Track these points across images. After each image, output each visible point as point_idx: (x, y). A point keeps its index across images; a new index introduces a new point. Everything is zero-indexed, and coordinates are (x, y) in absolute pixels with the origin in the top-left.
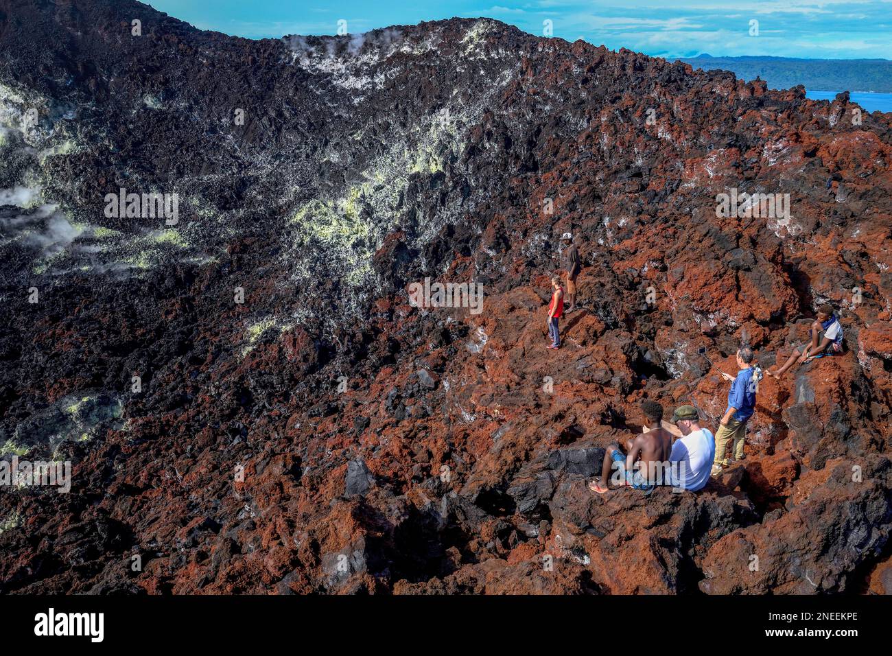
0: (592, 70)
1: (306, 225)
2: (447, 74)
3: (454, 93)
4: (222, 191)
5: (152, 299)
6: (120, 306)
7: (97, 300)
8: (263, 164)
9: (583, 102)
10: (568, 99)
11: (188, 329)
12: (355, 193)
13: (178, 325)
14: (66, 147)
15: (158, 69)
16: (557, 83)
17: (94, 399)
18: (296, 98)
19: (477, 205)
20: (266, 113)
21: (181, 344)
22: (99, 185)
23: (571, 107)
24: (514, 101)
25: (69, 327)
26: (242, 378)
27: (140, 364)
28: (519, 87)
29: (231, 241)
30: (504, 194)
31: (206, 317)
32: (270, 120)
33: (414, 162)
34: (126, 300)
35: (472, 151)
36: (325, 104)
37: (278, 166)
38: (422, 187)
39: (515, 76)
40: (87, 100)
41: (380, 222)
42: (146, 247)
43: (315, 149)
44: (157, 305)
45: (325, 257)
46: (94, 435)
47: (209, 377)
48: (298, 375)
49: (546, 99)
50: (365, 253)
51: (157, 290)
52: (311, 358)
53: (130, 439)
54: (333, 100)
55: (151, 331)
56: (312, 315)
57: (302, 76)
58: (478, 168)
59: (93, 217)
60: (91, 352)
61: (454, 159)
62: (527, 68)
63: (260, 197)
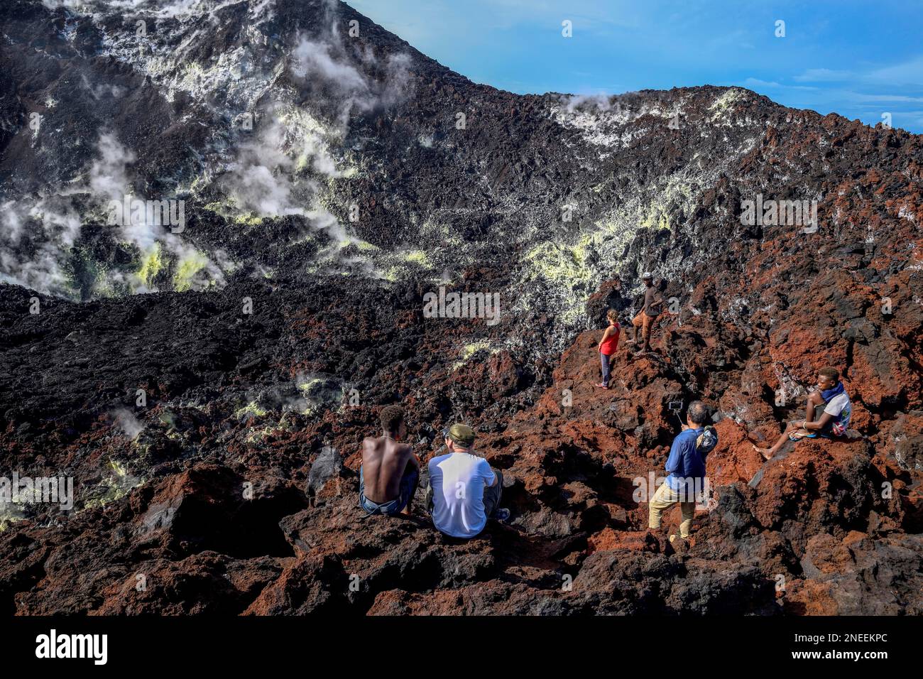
0: (839, 143)
1: (536, 263)
2: (691, 138)
3: (695, 156)
4: (470, 224)
5: (391, 308)
6: (364, 309)
7: (347, 301)
8: (510, 205)
9: (824, 175)
10: (808, 171)
11: (414, 338)
12: (585, 240)
13: (407, 334)
14: (351, 172)
15: (434, 114)
16: (799, 154)
17: (323, 381)
18: (548, 149)
19: (695, 265)
20: (519, 160)
21: (405, 349)
22: (370, 206)
23: (809, 179)
24: (752, 169)
25: (320, 319)
26: (446, 388)
27: (367, 361)
28: (759, 156)
29: (468, 269)
30: (722, 258)
31: (433, 330)
32: (522, 166)
33: (646, 218)
34: (370, 306)
35: (701, 213)
36: (573, 157)
37: (523, 208)
38: (647, 241)
39: (757, 145)
40: (373, 135)
41: (602, 269)
42: (396, 264)
43: (557, 196)
44: (394, 313)
45: (547, 294)
46: (315, 412)
47: (420, 383)
48: (496, 395)
49: (785, 170)
50: (583, 296)
51: (398, 301)
52: (511, 382)
53: (341, 421)
54: (581, 153)
55: (384, 334)
56: (522, 344)
57: (556, 130)
58: (704, 230)
59: (360, 232)
60: (332, 343)
61: (683, 219)
62: (771, 137)
63: (502, 234)
